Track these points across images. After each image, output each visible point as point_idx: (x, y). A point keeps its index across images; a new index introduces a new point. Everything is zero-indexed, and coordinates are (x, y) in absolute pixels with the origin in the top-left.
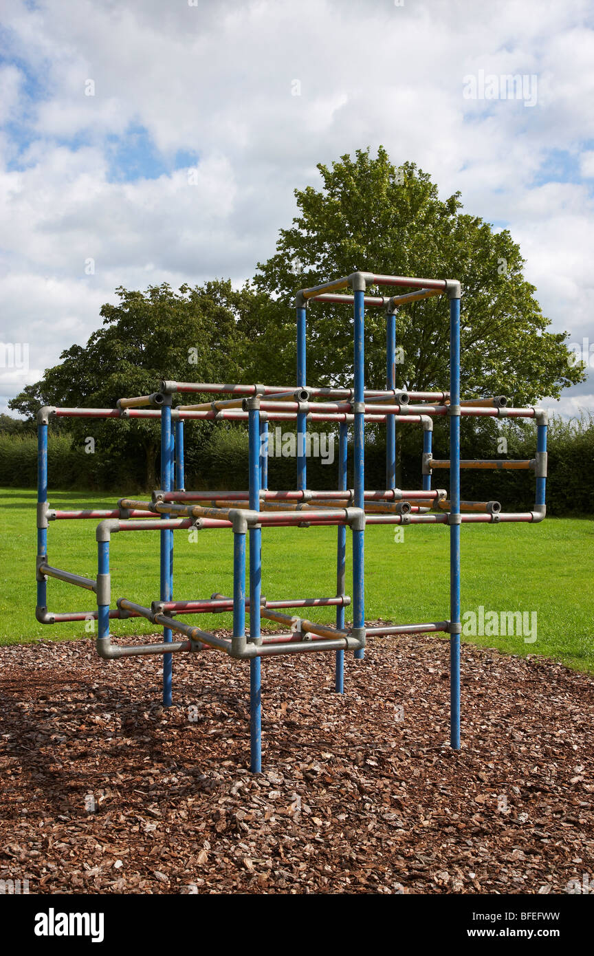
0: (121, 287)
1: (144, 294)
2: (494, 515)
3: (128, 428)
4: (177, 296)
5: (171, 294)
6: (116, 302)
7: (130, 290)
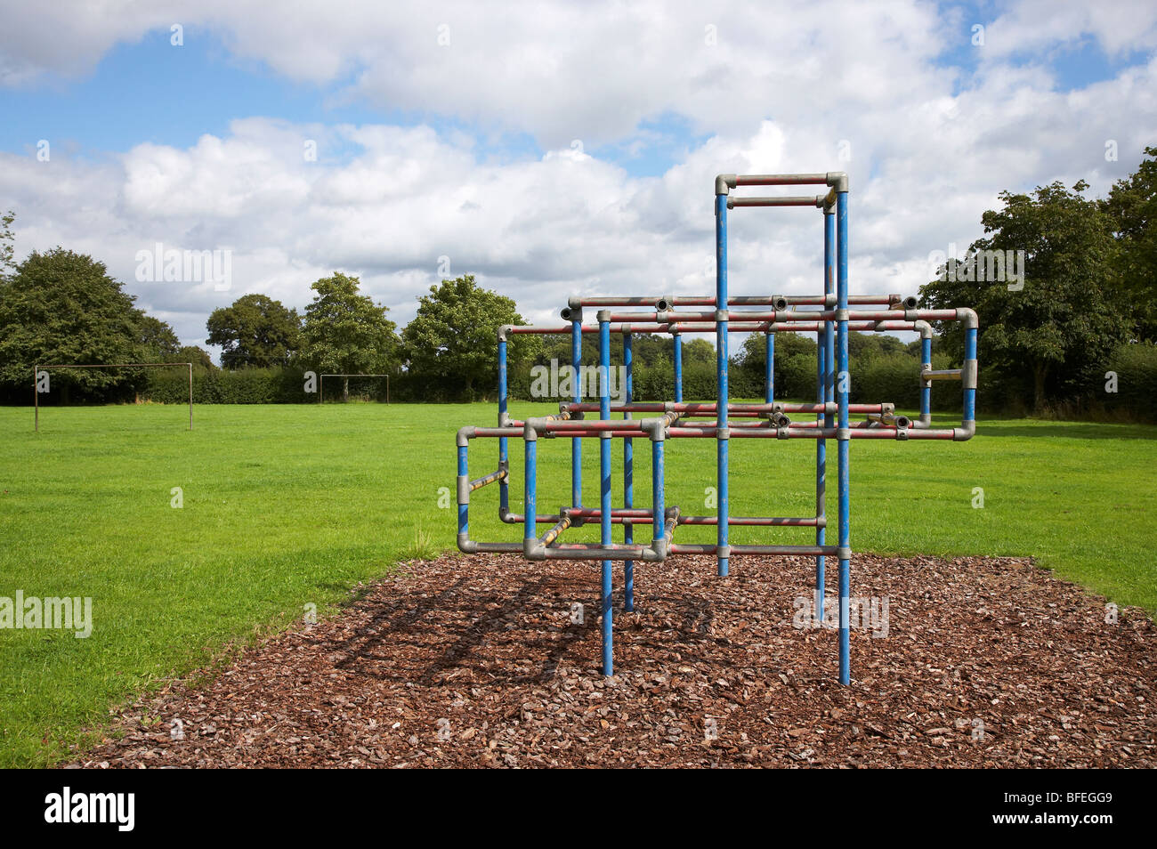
0: (1005, 191)
1: (1030, 196)
2: (900, 431)
3: (1006, 345)
4: (1071, 196)
5: (1063, 194)
6: (999, 207)
7: (1014, 193)
